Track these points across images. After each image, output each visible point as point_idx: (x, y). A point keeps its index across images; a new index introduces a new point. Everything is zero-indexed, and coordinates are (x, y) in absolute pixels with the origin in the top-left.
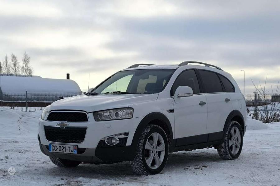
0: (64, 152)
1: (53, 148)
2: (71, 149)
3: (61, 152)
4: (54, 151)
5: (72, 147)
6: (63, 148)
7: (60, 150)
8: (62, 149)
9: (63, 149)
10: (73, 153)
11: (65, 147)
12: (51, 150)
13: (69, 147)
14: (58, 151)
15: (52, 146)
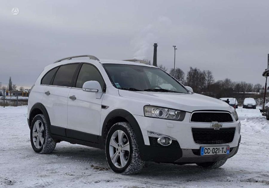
0: (218, 154)
1: (206, 151)
2: (225, 150)
3: (215, 154)
4: (207, 154)
5: (225, 147)
6: (217, 149)
7: (213, 152)
8: (215, 151)
9: (217, 151)
10: (226, 153)
11: (219, 149)
12: (203, 154)
13: (223, 148)
14: (211, 154)
15: (204, 149)
